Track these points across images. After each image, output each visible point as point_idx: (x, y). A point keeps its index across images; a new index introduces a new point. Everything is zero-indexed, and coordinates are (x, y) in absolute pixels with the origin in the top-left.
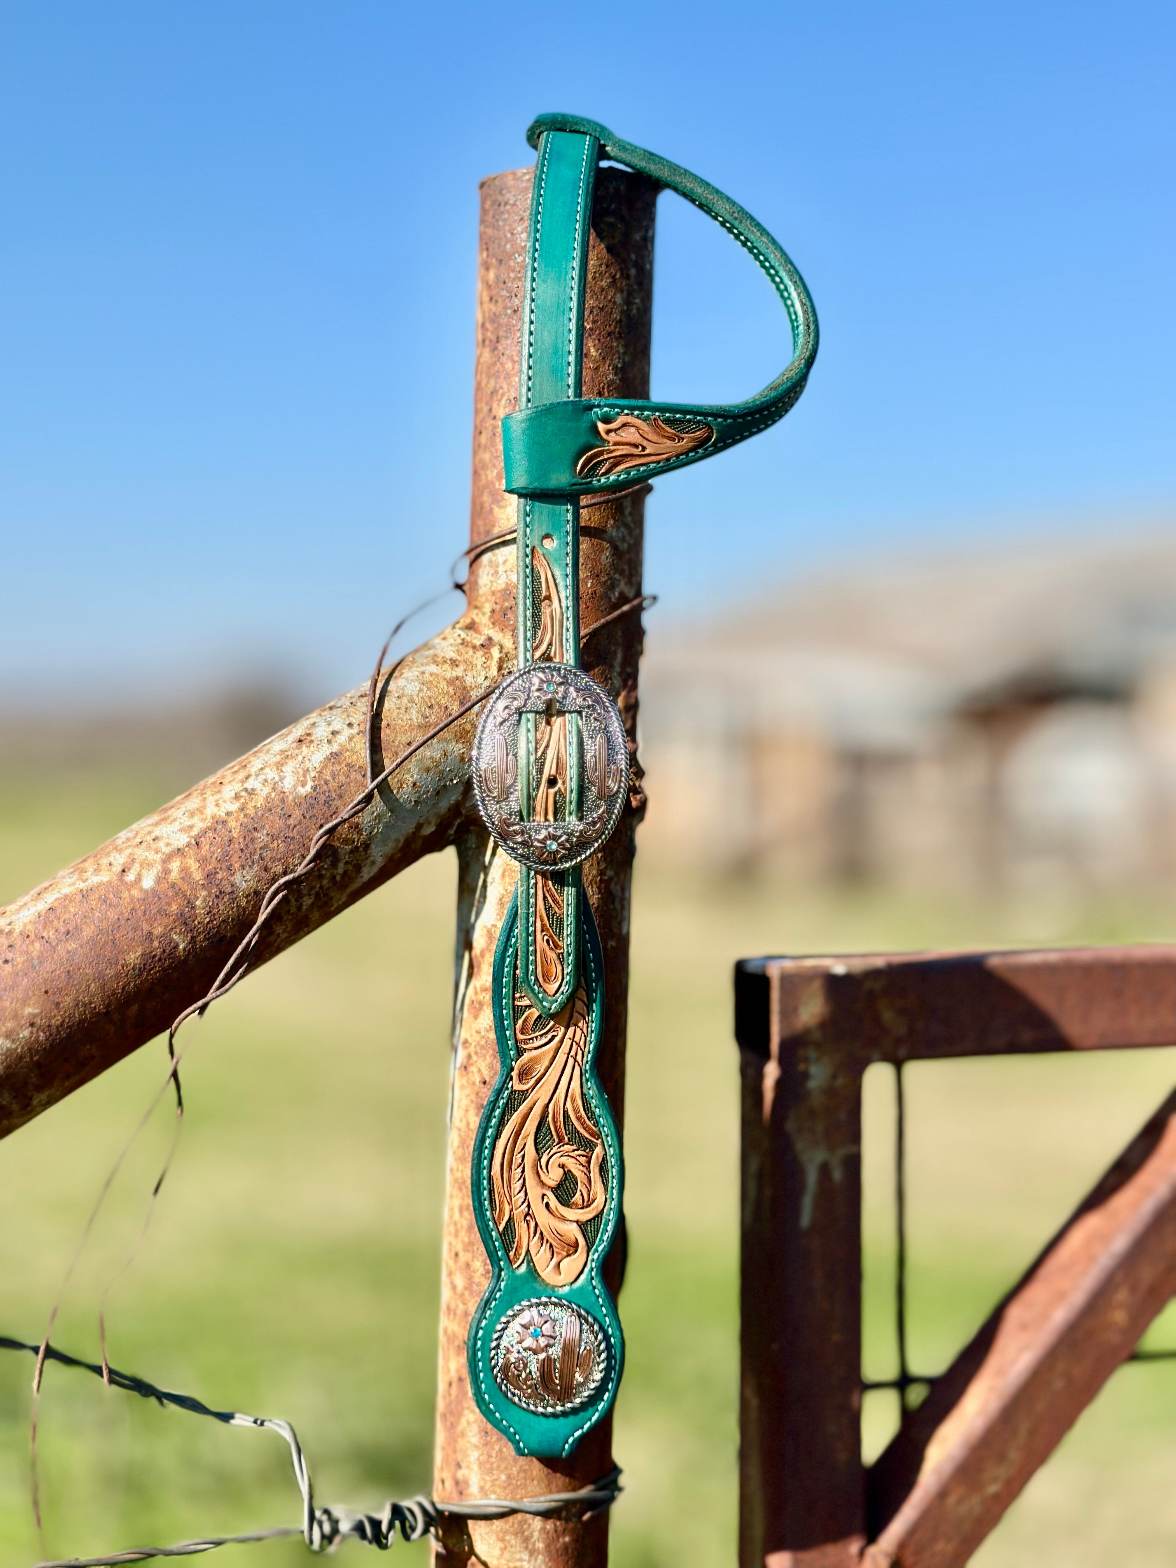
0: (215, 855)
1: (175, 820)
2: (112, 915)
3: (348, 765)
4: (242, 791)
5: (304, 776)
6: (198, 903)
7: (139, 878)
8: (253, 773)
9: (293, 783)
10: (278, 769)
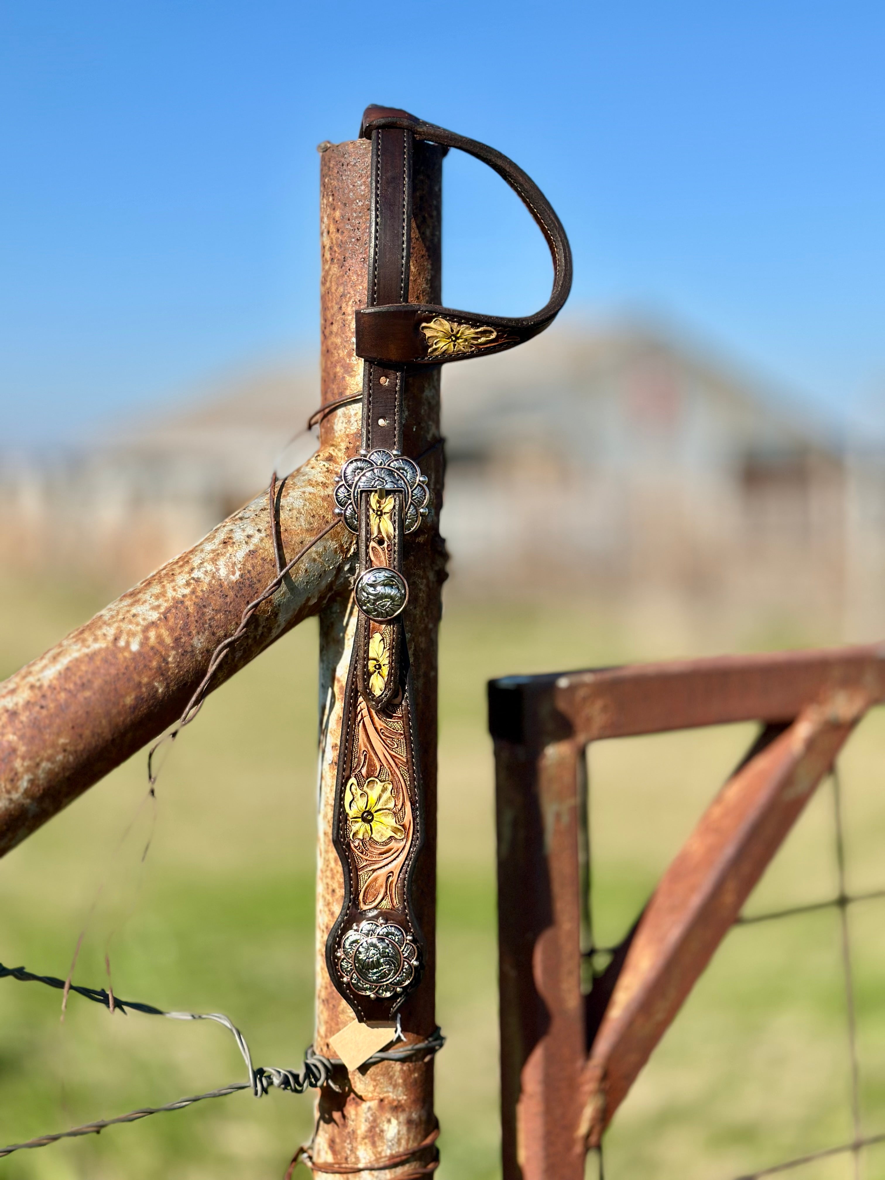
0: (179, 626)
1: (145, 602)
2: (113, 671)
3: (263, 559)
4: (190, 579)
5: (233, 567)
6: (170, 659)
7: (128, 644)
8: (195, 566)
9: (226, 573)
10: (213, 564)
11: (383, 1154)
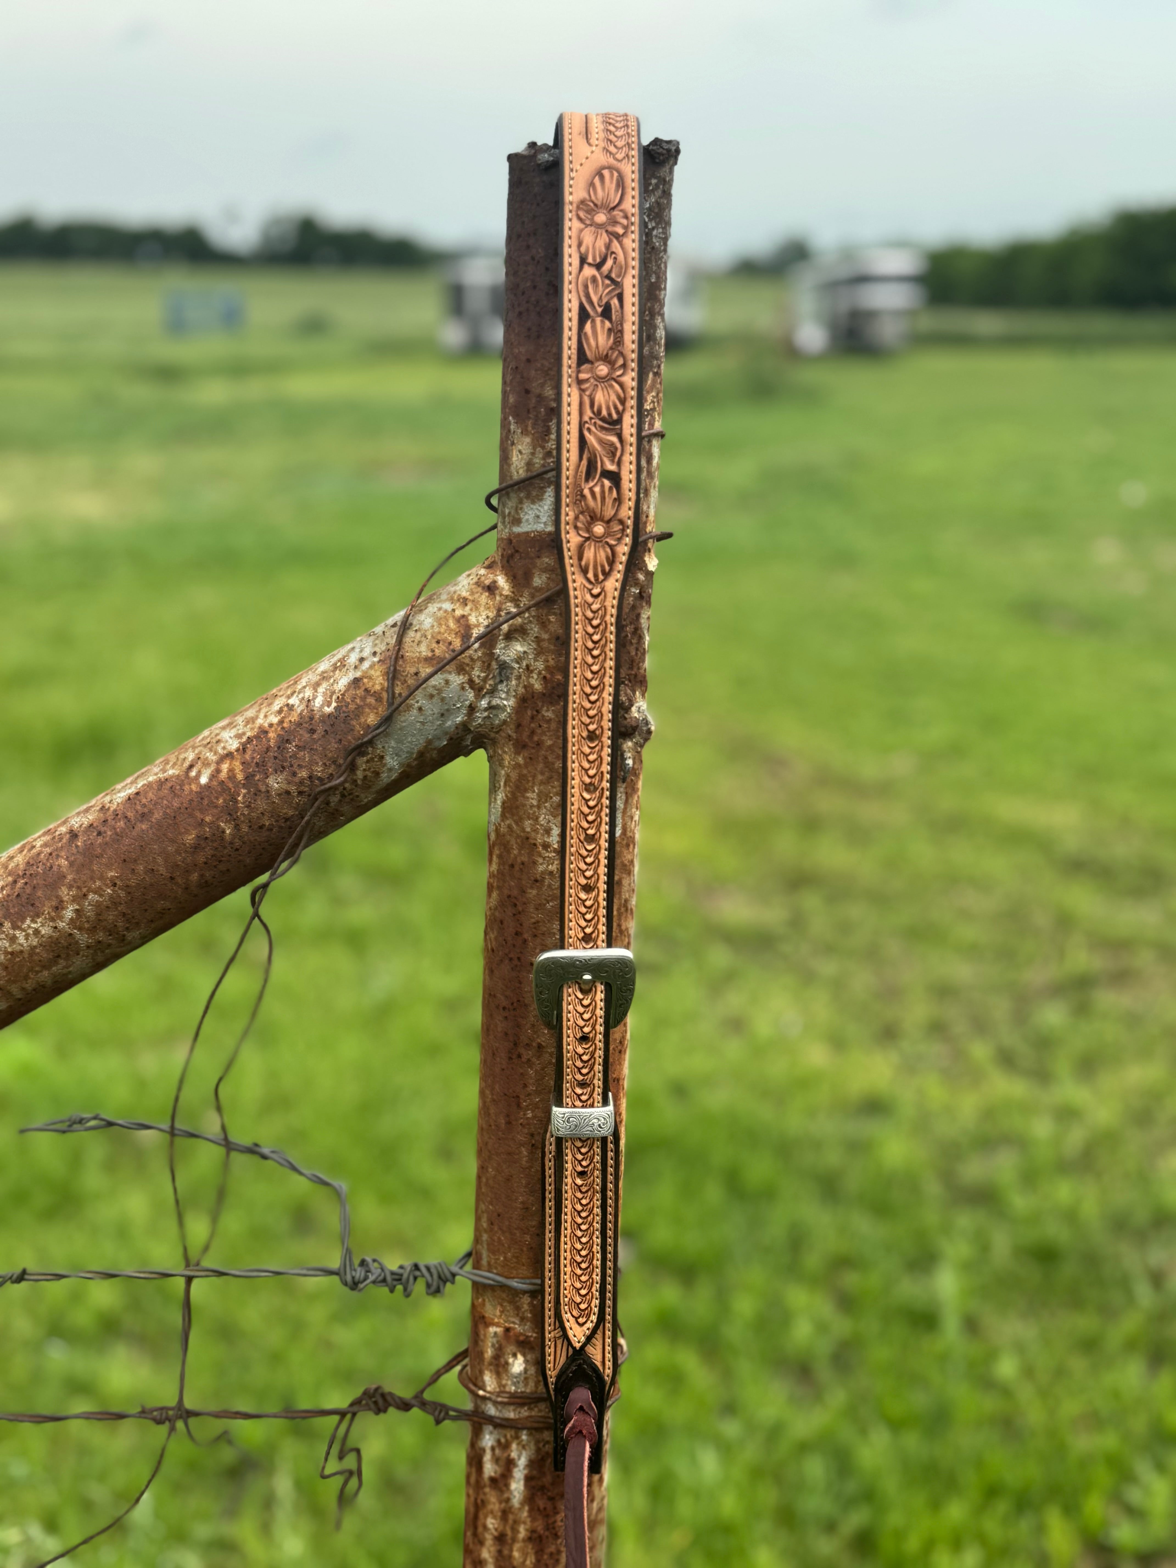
0: (255, 761)
1: (235, 726)
2: (176, 804)
3: (366, 690)
4: (285, 706)
5: (331, 697)
6: (239, 798)
7: (199, 774)
8: (297, 690)
9: (321, 703)
10: (314, 689)
11: (507, 1389)
